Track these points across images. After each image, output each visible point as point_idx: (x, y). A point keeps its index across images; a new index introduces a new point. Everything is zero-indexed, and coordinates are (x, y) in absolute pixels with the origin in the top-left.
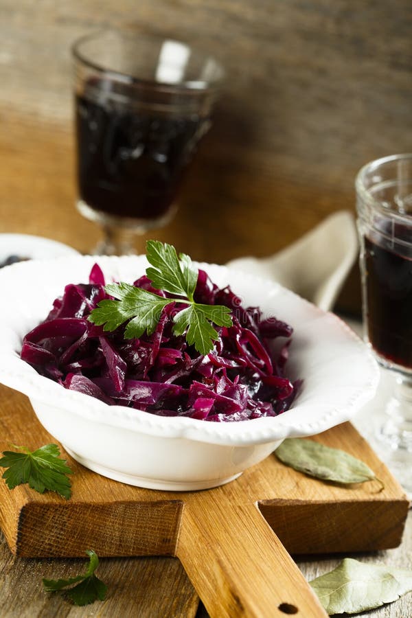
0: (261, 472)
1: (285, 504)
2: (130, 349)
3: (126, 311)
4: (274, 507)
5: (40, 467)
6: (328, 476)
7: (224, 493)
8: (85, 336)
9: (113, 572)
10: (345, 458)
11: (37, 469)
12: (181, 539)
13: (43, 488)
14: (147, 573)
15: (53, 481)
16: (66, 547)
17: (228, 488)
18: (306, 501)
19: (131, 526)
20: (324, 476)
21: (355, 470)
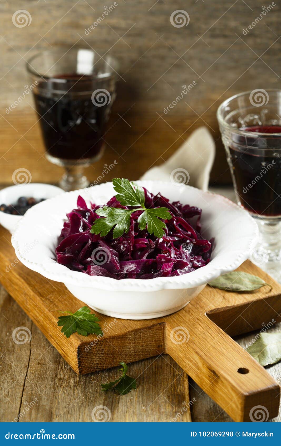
0: (202, 295)
1: (221, 311)
2: (117, 244)
3: (110, 222)
4: (215, 313)
5: (80, 321)
6: (239, 289)
7: (186, 312)
8: (90, 242)
9: (135, 370)
10: (245, 276)
11: (79, 322)
12: (168, 344)
13: (86, 333)
14: (154, 367)
15: (90, 328)
16: (106, 363)
17: (187, 308)
18: (232, 306)
19: (139, 343)
20: (237, 289)
21: (254, 282)
